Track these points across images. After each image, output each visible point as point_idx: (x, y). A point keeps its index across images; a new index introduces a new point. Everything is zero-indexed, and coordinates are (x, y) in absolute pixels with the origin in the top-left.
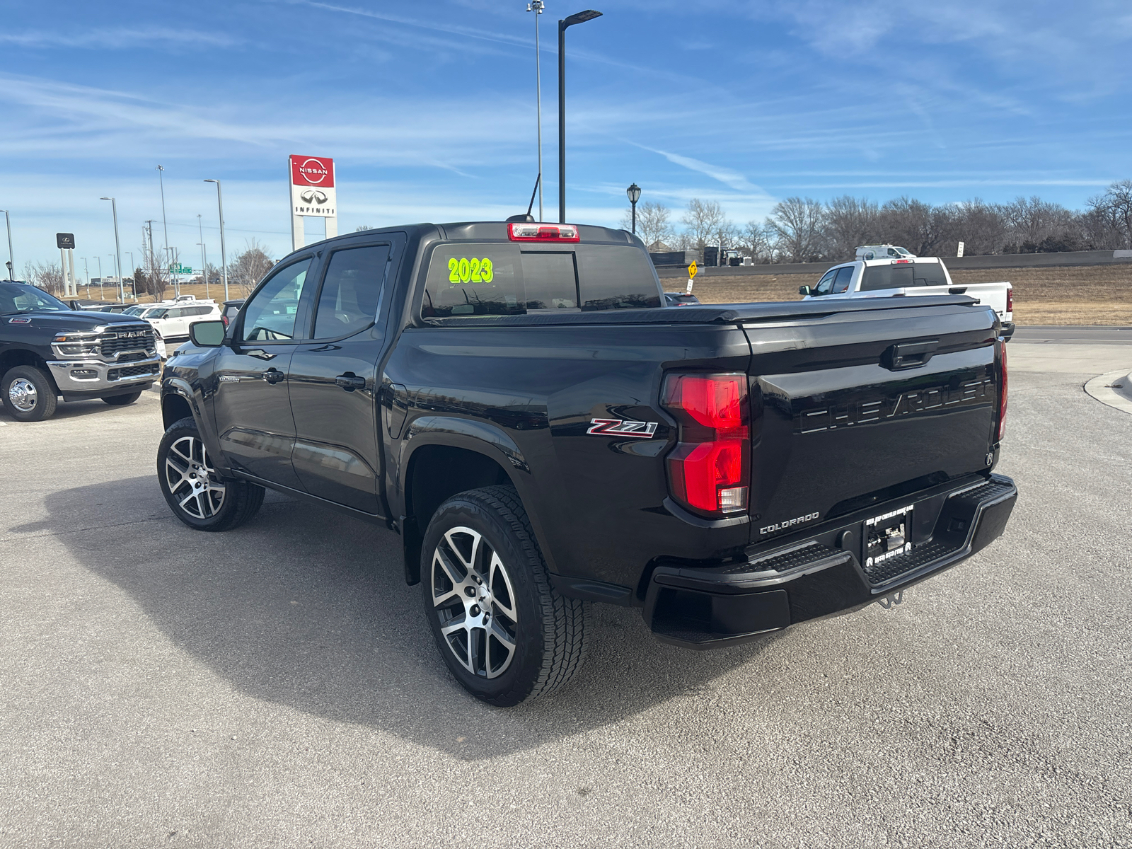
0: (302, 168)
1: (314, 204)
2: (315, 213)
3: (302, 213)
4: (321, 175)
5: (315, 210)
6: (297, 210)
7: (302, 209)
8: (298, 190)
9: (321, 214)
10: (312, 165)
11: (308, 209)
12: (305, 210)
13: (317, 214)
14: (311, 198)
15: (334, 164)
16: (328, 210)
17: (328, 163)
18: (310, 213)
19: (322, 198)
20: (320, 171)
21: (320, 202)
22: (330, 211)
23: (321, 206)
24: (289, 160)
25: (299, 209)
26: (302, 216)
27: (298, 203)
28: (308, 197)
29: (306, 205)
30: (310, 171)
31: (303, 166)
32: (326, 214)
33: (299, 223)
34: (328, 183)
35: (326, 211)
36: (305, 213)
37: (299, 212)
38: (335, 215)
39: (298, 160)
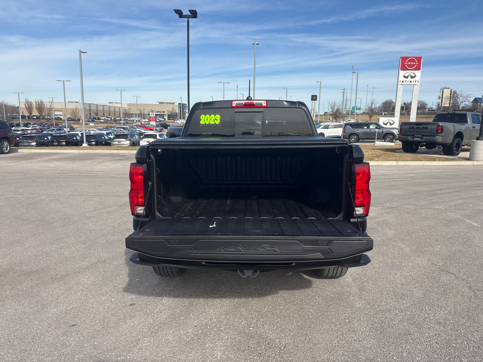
0: (406, 62)
1: (409, 78)
2: (409, 83)
3: (402, 83)
4: (415, 65)
5: (409, 82)
6: (400, 82)
7: (403, 82)
8: (402, 73)
9: (412, 83)
10: (411, 61)
11: (406, 81)
12: (404, 82)
13: (410, 83)
14: (408, 76)
15: (422, 59)
16: (416, 81)
17: (419, 59)
18: (406, 83)
19: (413, 75)
20: (414, 63)
21: (412, 77)
22: (417, 82)
23: (412, 80)
24: (400, 59)
25: (401, 81)
26: (402, 84)
27: (401, 78)
28: (406, 75)
29: (405, 79)
30: (409, 63)
31: (406, 61)
32: (414, 83)
33: (400, 88)
34: (418, 68)
35: (414, 82)
36: (404, 83)
37: (401, 83)
38: (418, 83)
39: (404, 59)
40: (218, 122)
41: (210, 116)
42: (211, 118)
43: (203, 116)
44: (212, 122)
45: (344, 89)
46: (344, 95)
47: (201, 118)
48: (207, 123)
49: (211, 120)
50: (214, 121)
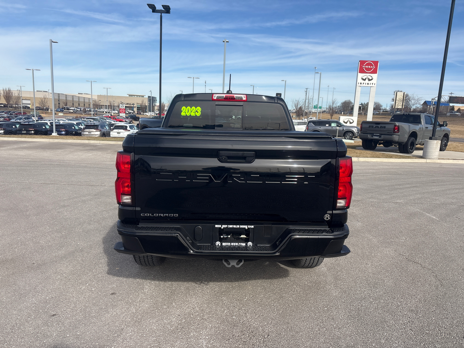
0: (364, 66)
1: (367, 81)
2: (367, 85)
3: (361, 85)
4: (372, 68)
5: (367, 84)
6: (358, 84)
7: (361, 84)
8: (361, 75)
9: (369, 85)
10: (369, 64)
11: (363, 83)
12: (362, 84)
13: (368, 85)
14: (366, 79)
15: (379, 63)
16: (372, 84)
17: (376, 63)
18: (364, 85)
19: (370, 78)
20: (372, 67)
21: (369, 80)
22: (374, 84)
23: (370, 82)
24: (359, 63)
25: (359, 83)
26: (361, 86)
27: (360, 80)
28: (364, 78)
29: (363, 82)
30: (367, 67)
31: (365, 65)
32: (371, 85)
33: (359, 89)
34: (375, 72)
35: (371, 84)
36: (362, 85)
37: (359, 85)
38: (375, 86)
39: (362, 62)
40: (198, 114)
41: (191, 108)
42: (192, 109)
43: (184, 107)
44: (193, 114)
45: (307, 89)
46: (306, 94)
47: (182, 109)
48: (188, 114)
49: (192, 111)
50: (195, 113)
